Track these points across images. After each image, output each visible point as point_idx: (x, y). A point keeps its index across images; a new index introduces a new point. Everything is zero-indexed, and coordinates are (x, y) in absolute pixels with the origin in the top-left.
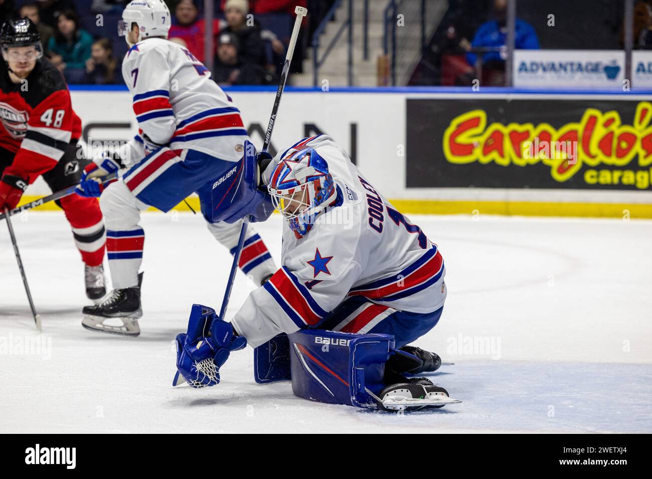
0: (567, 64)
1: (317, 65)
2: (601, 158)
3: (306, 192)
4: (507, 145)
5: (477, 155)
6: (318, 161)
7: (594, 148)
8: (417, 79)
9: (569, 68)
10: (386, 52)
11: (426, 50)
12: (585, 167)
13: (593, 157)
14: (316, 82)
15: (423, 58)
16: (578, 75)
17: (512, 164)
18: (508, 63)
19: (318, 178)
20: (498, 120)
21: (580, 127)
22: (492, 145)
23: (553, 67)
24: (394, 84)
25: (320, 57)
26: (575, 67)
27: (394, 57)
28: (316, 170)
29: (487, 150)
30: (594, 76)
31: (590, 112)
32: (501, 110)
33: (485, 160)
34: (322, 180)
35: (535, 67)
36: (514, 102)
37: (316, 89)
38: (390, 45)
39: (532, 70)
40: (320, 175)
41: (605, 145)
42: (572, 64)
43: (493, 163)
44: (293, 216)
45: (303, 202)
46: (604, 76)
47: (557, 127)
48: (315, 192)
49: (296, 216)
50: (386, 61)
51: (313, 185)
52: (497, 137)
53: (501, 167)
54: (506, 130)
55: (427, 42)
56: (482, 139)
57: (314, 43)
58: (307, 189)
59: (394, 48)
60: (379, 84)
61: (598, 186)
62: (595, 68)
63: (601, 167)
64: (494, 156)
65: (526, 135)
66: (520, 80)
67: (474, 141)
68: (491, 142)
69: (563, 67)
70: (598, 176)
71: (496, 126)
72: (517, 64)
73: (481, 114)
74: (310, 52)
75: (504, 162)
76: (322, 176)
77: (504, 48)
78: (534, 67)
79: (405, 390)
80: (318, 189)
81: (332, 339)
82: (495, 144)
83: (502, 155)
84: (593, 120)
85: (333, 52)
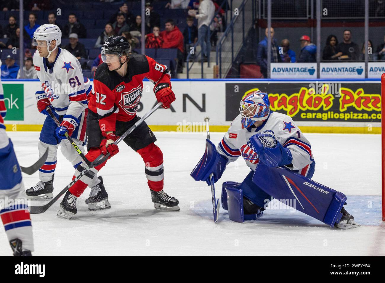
0: (293, 68)
1: (188, 70)
2: (308, 107)
3: (255, 109)
6: (267, 100)
7: (304, 104)
8: (230, 75)
9: (294, 70)
10: (217, 64)
11: (234, 63)
12: (301, 111)
13: (304, 107)
14: (188, 77)
15: (233, 66)
16: (297, 73)
19: (263, 106)
21: (298, 95)
23: (287, 70)
24: (220, 78)
25: (189, 67)
26: (296, 70)
27: (220, 66)
28: (264, 102)
30: (304, 73)
31: (303, 88)
32: (265, 88)
34: (265, 107)
36: (271, 84)
37: (188, 79)
38: (219, 61)
40: (264, 105)
41: (309, 102)
42: (295, 68)
44: (245, 117)
45: (252, 112)
46: (308, 73)
47: (289, 95)
48: (259, 111)
49: (246, 117)
50: (217, 68)
51: (260, 107)
55: (234, 60)
58: (256, 108)
59: (220, 62)
60: (214, 78)
61: (306, 120)
62: (305, 70)
63: (308, 111)
65: (276, 98)
66: (273, 75)
69: (291, 70)
70: (306, 115)
72: (272, 69)
73: (257, 89)
74: (186, 64)
76: (265, 106)
78: (279, 70)
80: (261, 110)
84: (304, 92)
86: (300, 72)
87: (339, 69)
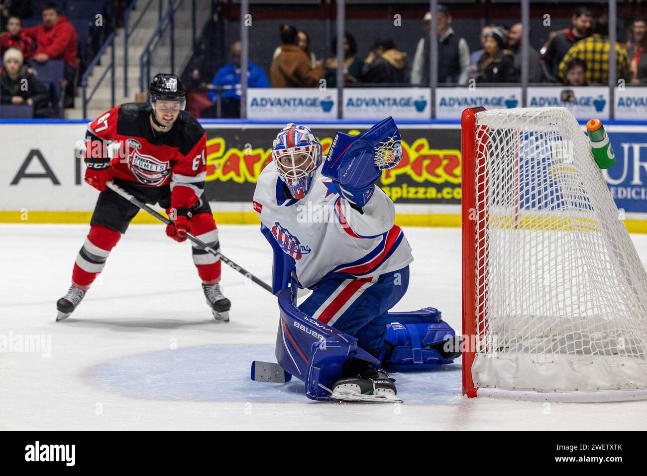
0: (290, 99)
1: (86, 102)
4: (243, 166)
5: (218, 174)
9: (292, 102)
10: (142, 91)
14: (85, 115)
16: (300, 108)
17: (246, 182)
18: (242, 99)
20: (234, 146)
22: (230, 166)
23: (279, 102)
25: (88, 96)
26: (297, 102)
29: (225, 171)
30: (312, 109)
32: (237, 138)
33: (224, 178)
35: (264, 102)
36: (247, 130)
38: (145, 85)
39: (262, 105)
42: (295, 100)
43: (231, 180)
46: (320, 109)
50: (142, 98)
52: (234, 159)
53: (238, 184)
54: (241, 154)
56: (222, 161)
57: (84, 83)
62: (313, 103)
64: (232, 175)
65: (257, 158)
66: (252, 113)
67: (216, 163)
68: (229, 164)
69: (287, 102)
71: (233, 151)
72: (249, 100)
73: (221, 141)
74: (80, 90)
75: (240, 180)
77: (238, 86)
79: (354, 385)
81: (307, 329)
82: (232, 165)
83: (238, 174)
85: (99, 90)
86: (305, 107)
87: (380, 101)
